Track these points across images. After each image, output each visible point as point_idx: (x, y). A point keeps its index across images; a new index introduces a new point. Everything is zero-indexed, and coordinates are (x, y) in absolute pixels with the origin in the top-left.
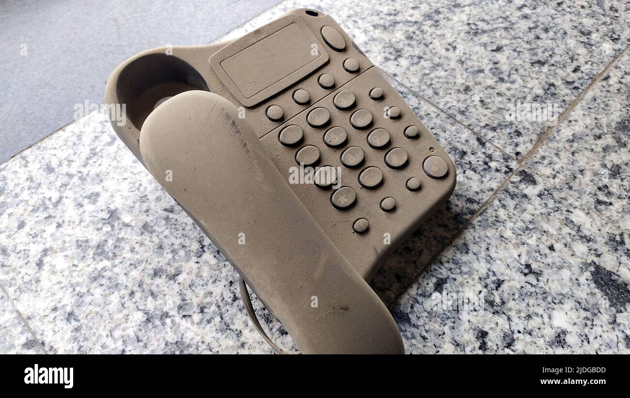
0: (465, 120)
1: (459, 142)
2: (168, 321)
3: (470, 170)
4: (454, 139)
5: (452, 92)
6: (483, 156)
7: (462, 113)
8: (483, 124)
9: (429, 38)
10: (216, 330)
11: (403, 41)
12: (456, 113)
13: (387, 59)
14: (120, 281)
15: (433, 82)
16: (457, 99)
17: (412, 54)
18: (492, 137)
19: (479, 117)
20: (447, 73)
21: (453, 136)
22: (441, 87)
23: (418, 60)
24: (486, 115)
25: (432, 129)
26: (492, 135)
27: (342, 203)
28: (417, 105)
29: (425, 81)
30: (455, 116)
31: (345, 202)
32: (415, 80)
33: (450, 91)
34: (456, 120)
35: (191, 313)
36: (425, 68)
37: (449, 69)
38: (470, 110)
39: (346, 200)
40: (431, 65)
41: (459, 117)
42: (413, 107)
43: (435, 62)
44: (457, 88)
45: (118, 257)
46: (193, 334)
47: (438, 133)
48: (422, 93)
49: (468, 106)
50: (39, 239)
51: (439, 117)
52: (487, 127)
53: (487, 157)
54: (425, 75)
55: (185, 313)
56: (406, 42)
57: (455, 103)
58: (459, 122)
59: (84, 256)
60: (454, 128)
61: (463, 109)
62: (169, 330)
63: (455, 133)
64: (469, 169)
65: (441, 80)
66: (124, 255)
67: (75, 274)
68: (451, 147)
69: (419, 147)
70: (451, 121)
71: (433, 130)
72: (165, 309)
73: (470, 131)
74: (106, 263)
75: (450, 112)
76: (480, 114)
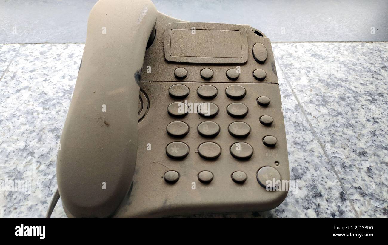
0: (342, 173)
1: (322, 184)
2: (30, 158)
3: (314, 210)
4: (319, 180)
5: (348, 149)
6: (335, 208)
7: (343, 166)
8: (356, 185)
9: (359, 106)
10: (43, 182)
11: (336, 98)
12: (338, 163)
13: (311, 102)
14: (35, 122)
15: (337, 134)
16: (348, 155)
17: (336, 109)
18: (356, 200)
19: (357, 178)
20: (354, 134)
21: (320, 178)
22: (340, 140)
23: (336, 114)
24: (364, 181)
25: (307, 162)
26: (358, 198)
27: (173, 152)
28: (308, 141)
29: (330, 129)
30: (336, 165)
31: (175, 152)
32: (322, 125)
33: (347, 147)
34: (334, 169)
35: (43, 162)
36: (337, 122)
37: (358, 133)
38: (353, 169)
39: (177, 152)
40: (344, 123)
41: (338, 168)
42: (305, 140)
43: (350, 122)
44: (355, 149)
45: (49, 110)
46: (31, 174)
47: (309, 168)
48: (321, 136)
49: (354, 165)
50: (31, 81)
51: (320, 158)
52: (358, 190)
53: (338, 211)
54: (335, 126)
55: (41, 160)
56: (337, 100)
57: (343, 157)
58: (335, 172)
59: (37, 100)
60: (327, 173)
61: (346, 164)
62: (24, 162)
63: (324, 177)
64: (314, 209)
65: (345, 136)
66: (52, 112)
67: (24, 105)
68: (312, 184)
69: (267, 155)
70: (329, 166)
71: (307, 165)
72: (36, 151)
73: (339, 183)
74: (41, 109)
75: (334, 160)
76: (360, 177)
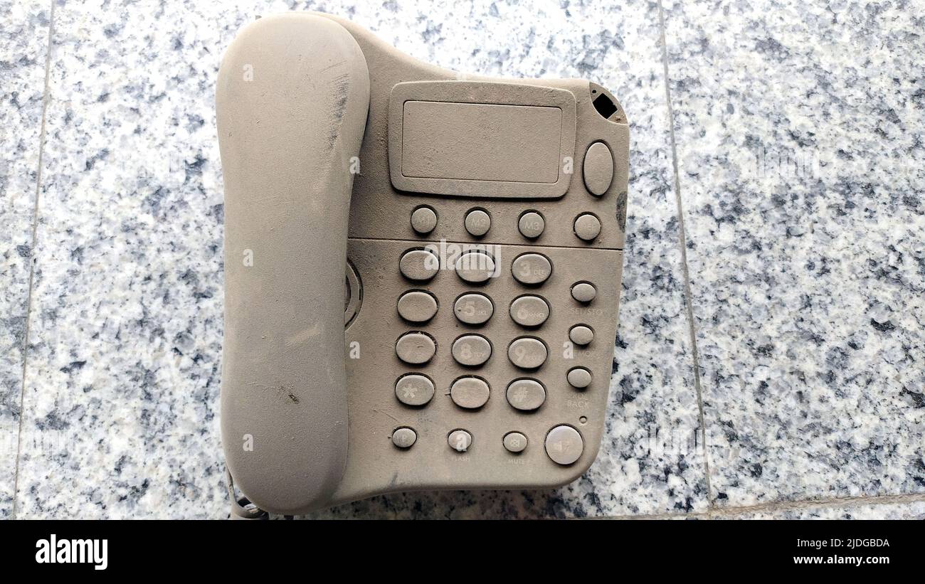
0: (710, 392)
1: (667, 413)
2: (158, 340)
3: (638, 461)
4: (664, 404)
5: (740, 337)
6: (675, 459)
7: (718, 378)
8: (725, 418)
9: (807, 225)
10: (193, 392)
11: (764, 198)
12: (709, 371)
13: (708, 210)
14: (147, 254)
15: (731, 301)
16: (735, 353)
17: (753, 231)
18: (716, 446)
19: (733, 404)
20: (767, 301)
21: (667, 399)
22: (733, 317)
23: (749, 248)
24: (744, 410)
25: (653, 365)
26: (720, 444)
27: (406, 395)
28: (670, 314)
29: (722, 288)
30: (704, 374)
32: (710, 275)
33: (739, 334)
34: (698, 380)
35: (185, 351)
36: (743, 269)
37: (776, 298)
38: (732, 385)
39: (413, 396)
40: (758, 271)
41: (706, 381)
42: (664, 314)
43: (769, 271)
44: (754, 338)
45: (166, 223)
46: (169, 376)
47: (654, 378)
48: (698, 304)
49: (737, 376)
50: (108, 131)
51: (681, 357)
52: (727, 428)
53: (678, 464)
54: (735, 280)
55: (179, 346)
56: (766, 204)
57: (724, 357)
58: (698, 388)
59: (135, 192)
60: (683, 389)
61: (725, 374)
62: (151, 350)
63: (675, 398)
64: (638, 459)
65: (745, 306)
66: (173, 226)
67: (113, 207)
68: (649, 411)
70: (690, 376)
71: (652, 370)
72: (165, 325)
73: (698, 412)
74: (149, 220)
75: (704, 363)
76: (739, 402)
